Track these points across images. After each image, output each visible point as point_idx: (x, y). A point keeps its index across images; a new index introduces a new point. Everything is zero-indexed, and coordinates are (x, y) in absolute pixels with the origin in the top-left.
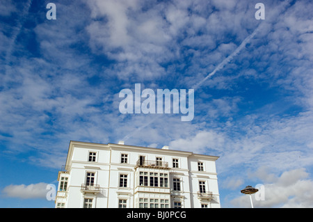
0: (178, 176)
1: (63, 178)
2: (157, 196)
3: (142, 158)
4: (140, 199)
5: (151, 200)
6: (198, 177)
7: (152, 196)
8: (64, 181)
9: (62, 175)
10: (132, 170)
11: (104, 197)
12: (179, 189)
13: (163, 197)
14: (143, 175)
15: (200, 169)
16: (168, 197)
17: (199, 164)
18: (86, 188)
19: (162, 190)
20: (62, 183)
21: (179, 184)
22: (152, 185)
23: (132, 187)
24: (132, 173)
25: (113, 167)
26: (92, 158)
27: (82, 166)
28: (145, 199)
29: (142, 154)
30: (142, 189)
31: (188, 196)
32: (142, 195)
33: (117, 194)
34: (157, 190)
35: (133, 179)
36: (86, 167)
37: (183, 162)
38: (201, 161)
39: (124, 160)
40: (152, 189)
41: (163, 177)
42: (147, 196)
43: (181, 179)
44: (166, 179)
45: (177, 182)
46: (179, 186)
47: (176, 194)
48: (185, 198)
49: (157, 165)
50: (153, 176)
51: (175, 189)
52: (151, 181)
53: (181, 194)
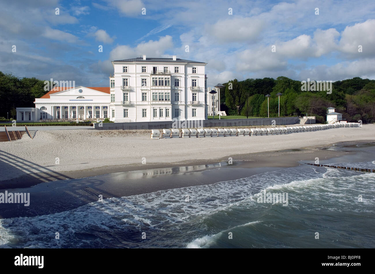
0: (178, 78)
1: (112, 81)
2: (163, 91)
3: (155, 69)
4: (153, 93)
5: (159, 93)
6: (192, 77)
7: (160, 91)
8: (113, 82)
9: (111, 79)
10: (149, 76)
11: (135, 92)
12: (178, 86)
13: (166, 91)
14: (155, 80)
15: (194, 72)
16: (170, 91)
17: (193, 69)
18: (124, 88)
19: (166, 88)
20: (112, 83)
21: (178, 82)
22: (160, 85)
23: (149, 86)
24: (149, 78)
25: (138, 75)
26: (125, 70)
27: (120, 75)
28: (156, 93)
29: (155, 66)
30: (154, 88)
31: (183, 89)
32: (154, 91)
33: (141, 90)
34: (163, 88)
35: (149, 81)
36: (122, 76)
37: (182, 68)
38: (195, 67)
39: (144, 70)
40: (160, 88)
41: (167, 80)
42: (157, 91)
43: (180, 80)
44: (169, 81)
45: (177, 81)
46: (178, 84)
47: (176, 88)
48: (181, 90)
49: (165, 72)
50: (161, 80)
51: (176, 86)
52: (160, 83)
53: (179, 89)
